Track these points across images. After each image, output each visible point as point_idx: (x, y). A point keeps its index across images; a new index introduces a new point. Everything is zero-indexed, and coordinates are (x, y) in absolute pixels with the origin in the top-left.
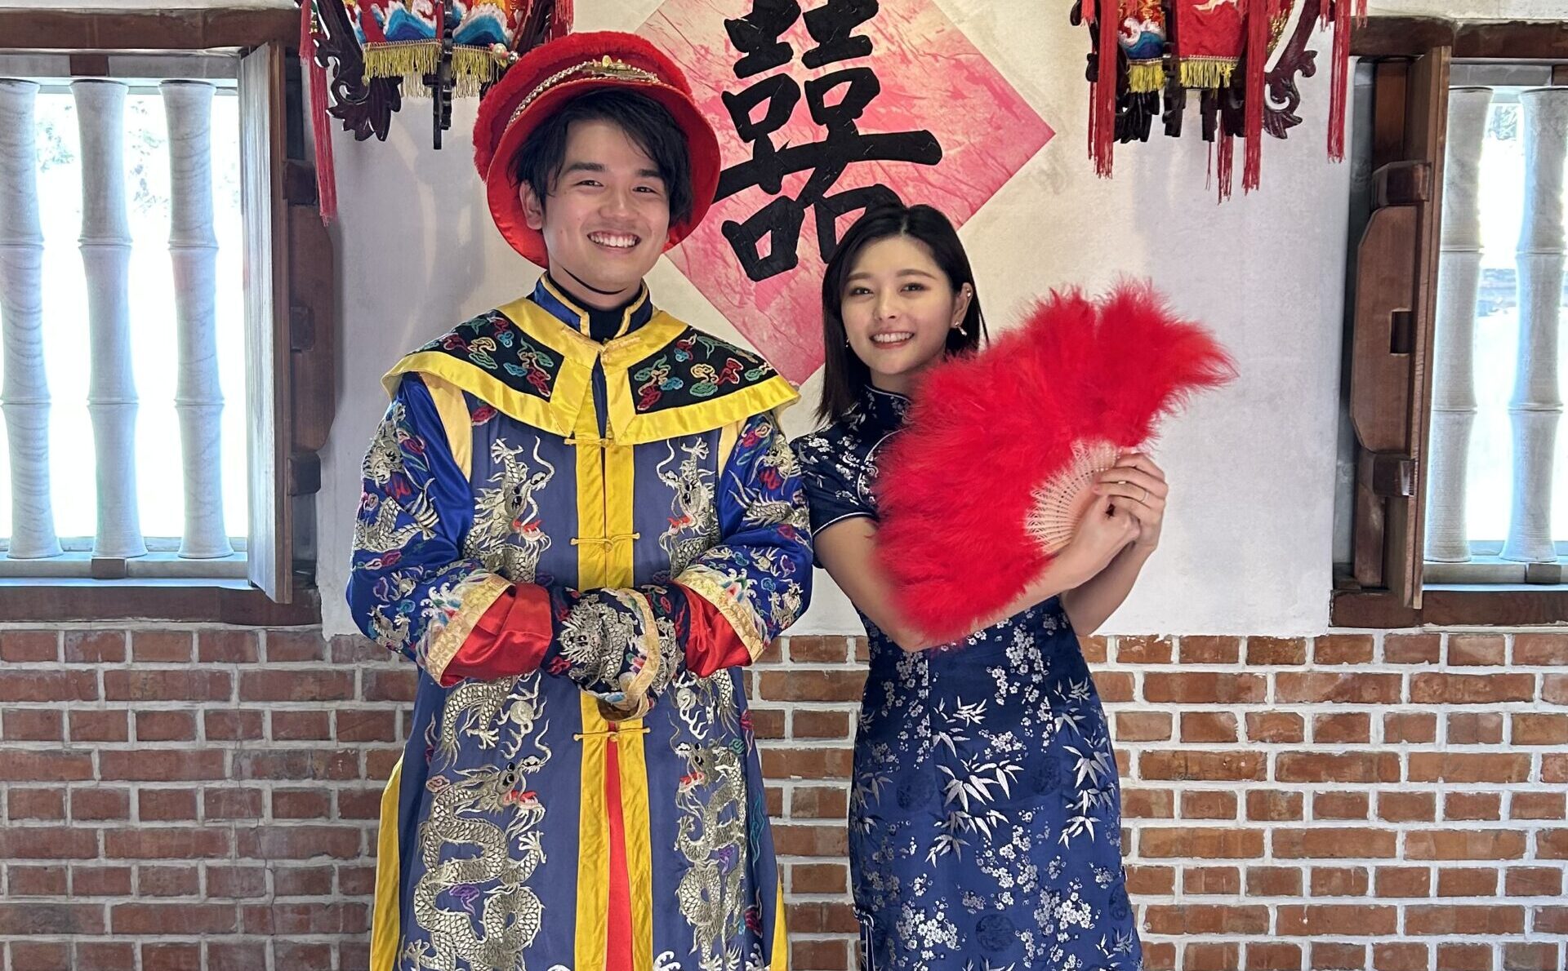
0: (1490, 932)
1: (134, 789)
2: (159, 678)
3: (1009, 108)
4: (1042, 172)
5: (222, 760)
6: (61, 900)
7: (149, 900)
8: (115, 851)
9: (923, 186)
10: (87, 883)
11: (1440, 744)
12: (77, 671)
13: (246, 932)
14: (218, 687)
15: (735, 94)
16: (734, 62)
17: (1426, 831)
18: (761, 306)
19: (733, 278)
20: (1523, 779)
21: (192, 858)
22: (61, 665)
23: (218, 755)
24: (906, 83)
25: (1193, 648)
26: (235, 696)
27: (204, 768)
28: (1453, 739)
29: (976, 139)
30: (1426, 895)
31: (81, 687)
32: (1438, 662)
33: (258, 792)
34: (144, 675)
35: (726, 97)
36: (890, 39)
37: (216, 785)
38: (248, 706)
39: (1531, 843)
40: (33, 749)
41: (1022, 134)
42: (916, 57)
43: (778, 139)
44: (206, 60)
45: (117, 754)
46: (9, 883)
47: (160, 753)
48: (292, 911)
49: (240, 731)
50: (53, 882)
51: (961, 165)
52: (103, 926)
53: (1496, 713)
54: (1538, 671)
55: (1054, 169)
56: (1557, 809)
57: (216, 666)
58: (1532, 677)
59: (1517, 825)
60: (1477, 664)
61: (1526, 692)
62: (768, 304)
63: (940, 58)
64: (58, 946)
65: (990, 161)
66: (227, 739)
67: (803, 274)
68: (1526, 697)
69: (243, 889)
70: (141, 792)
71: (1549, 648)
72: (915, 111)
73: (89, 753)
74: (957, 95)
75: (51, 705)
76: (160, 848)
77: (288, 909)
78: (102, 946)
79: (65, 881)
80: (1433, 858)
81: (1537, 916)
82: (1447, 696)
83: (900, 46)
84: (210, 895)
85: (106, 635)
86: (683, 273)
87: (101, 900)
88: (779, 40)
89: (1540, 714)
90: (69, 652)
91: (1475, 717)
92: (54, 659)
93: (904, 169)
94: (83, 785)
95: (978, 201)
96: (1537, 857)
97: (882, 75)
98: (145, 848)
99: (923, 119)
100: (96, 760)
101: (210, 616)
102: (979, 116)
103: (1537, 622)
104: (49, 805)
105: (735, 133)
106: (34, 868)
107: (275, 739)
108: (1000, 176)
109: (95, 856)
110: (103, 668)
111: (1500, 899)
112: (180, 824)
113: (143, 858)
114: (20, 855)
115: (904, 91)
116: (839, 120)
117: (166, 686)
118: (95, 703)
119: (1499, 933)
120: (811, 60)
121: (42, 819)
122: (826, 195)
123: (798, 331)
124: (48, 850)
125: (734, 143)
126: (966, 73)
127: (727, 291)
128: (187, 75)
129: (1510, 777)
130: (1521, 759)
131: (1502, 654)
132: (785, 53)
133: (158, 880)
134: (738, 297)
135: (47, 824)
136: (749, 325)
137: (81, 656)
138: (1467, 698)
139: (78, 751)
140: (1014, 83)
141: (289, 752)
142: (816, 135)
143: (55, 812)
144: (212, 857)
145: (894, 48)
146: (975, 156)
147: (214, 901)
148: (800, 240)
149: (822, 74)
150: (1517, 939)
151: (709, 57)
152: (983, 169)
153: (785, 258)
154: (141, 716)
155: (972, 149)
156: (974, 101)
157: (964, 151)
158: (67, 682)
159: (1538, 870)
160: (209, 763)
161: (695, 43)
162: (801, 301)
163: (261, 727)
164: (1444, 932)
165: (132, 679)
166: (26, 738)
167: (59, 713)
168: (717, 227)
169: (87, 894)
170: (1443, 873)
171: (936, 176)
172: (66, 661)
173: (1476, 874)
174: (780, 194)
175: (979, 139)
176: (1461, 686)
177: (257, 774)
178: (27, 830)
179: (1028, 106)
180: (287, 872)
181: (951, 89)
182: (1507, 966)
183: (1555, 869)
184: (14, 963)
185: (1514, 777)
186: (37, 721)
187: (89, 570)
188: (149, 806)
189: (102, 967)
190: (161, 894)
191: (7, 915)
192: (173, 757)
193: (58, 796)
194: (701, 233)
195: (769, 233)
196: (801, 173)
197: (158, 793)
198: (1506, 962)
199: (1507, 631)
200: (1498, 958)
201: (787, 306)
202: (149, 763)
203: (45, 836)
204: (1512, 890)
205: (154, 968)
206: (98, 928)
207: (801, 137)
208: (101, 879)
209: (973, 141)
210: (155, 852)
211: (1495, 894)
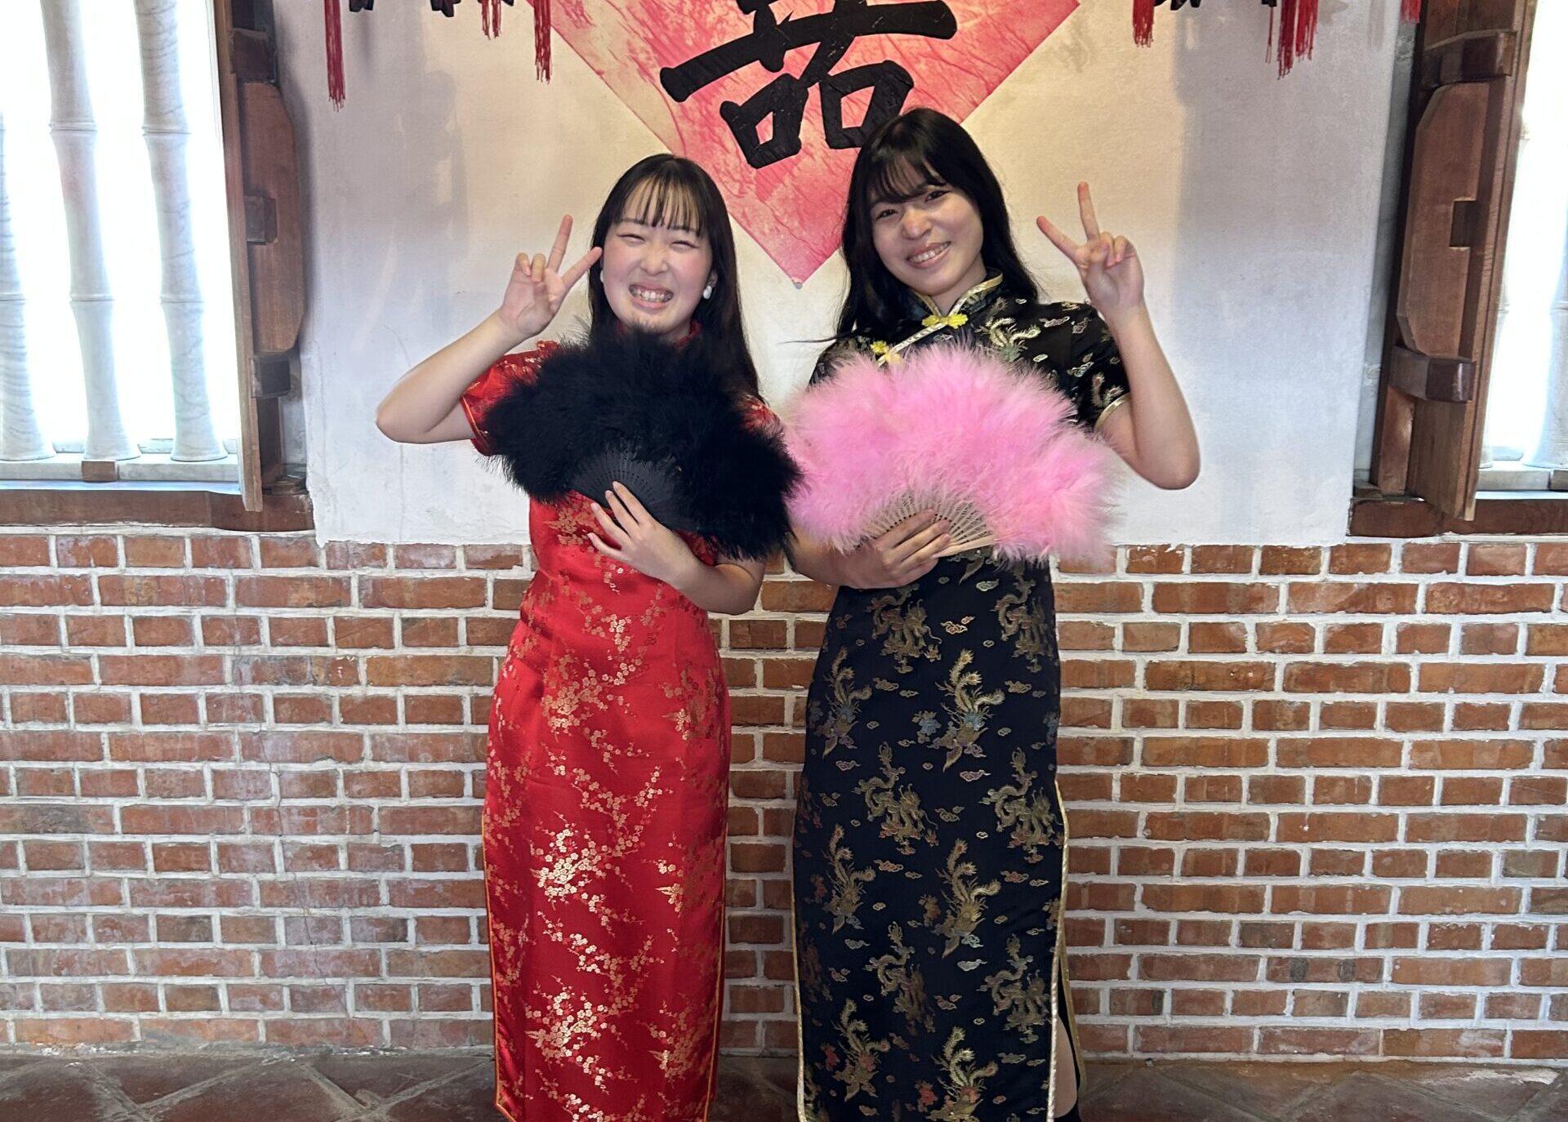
0: (1491, 840)
1: (135, 693)
2: (154, 584)
4: (1066, 47)
5: (221, 666)
6: (69, 801)
7: (157, 802)
8: (120, 755)
9: (937, 63)
10: (93, 784)
11: (1453, 655)
12: (71, 576)
13: (254, 833)
14: (213, 592)
17: (1433, 741)
18: (763, 194)
20: (1534, 690)
21: (197, 761)
22: (54, 570)
23: (217, 661)
25: (1206, 557)
26: (231, 601)
27: (203, 673)
28: (1466, 649)
29: (994, 10)
30: (1429, 804)
31: (76, 592)
32: (1455, 572)
33: (259, 697)
34: (138, 581)
37: (217, 689)
38: (246, 612)
39: (1538, 754)
40: (32, 653)
41: (1043, 4)
43: (779, 10)
45: (116, 659)
46: (18, 784)
47: (159, 658)
48: (299, 814)
49: (238, 637)
50: (62, 784)
51: (978, 40)
52: (113, 826)
53: (1512, 624)
54: (1558, 581)
55: (1077, 44)
57: (210, 572)
58: (1552, 588)
59: (1526, 735)
60: (1496, 574)
61: (1544, 601)
62: (769, 193)
64: (69, 845)
65: (1009, 35)
66: (225, 645)
67: (806, 160)
68: (1544, 608)
69: (248, 791)
70: (142, 696)
73: (88, 658)
75: (46, 610)
76: (164, 752)
77: (294, 811)
78: (113, 845)
79: (72, 783)
80: (1438, 768)
81: (1540, 825)
82: (1463, 606)
84: (217, 797)
85: (97, 541)
87: (109, 801)
89: (1558, 626)
90: (61, 557)
91: (1490, 628)
92: (47, 563)
93: (916, 44)
94: (85, 689)
95: (995, 79)
96: (1543, 767)
98: (150, 751)
100: (95, 665)
101: (203, 521)
103: (1562, 530)
104: (51, 708)
105: (734, 4)
106: (41, 770)
107: (274, 644)
108: (1019, 52)
109: (100, 758)
110: (95, 573)
111: (1504, 807)
112: (183, 728)
113: (147, 760)
114: (26, 757)
117: (162, 592)
118: (90, 608)
119: (1500, 841)
121: (45, 722)
122: (832, 73)
123: (801, 221)
124: (53, 752)
125: (732, 15)
127: (725, 179)
129: (1522, 688)
130: (1534, 670)
131: (1522, 564)
133: (164, 782)
134: (737, 185)
135: (51, 727)
136: (750, 217)
137: (73, 561)
138: (1483, 608)
139: (76, 655)
141: (287, 658)
142: (821, 5)
143: (57, 715)
144: (217, 761)
146: (992, 29)
147: (220, 803)
148: (804, 123)
150: (1518, 846)
152: (1001, 43)
153: (788, 144)
154: (138, 621)
155: (989, 21)
157: (980, 24)
158: (61, 587)
159: (1543, 780)
160: (209, 669)
162: (803, 189)
163: (258, 633)
164: (1445, 840)
165: (126, 585)
166: (23, 643)
167: (55, 618)
168: (715, 108)
169: (96, 795)
170: (1448, 783)
171: (951, 51)
172: (59, 566)
173: (1481, 783)
174: (782, 72)
175: (998, 9)
176: (1478, 597)
177: (258, 679)
178: (31, 733)
180: (291, 776)
182: (1506, 873)
183: (1561, 779)
184: (27, 861)
185: (1526, 687)
186: (34, 626)
187: (78, 472)
188: (152, 710)
189: (114, 866)
190: (169, 797)
191: (17, 816)
192: (172, 662)
193: (59, 699)
194: (697, 114)
195: (770, 115)
196: (804, 48)
197: (160, 697)
198: (1505, 869)
199: (1530, 542)
200: (1496, 866)
201: (791, 197)
202: (148, 667)
203: (50, 740)
204: (1515, 799)
205: (166, 868)
206: (109, 828)
207: (805, 9)
208: (108, 781)
209: (990, 12)
210: (159, 754)
211: (1498, 803)
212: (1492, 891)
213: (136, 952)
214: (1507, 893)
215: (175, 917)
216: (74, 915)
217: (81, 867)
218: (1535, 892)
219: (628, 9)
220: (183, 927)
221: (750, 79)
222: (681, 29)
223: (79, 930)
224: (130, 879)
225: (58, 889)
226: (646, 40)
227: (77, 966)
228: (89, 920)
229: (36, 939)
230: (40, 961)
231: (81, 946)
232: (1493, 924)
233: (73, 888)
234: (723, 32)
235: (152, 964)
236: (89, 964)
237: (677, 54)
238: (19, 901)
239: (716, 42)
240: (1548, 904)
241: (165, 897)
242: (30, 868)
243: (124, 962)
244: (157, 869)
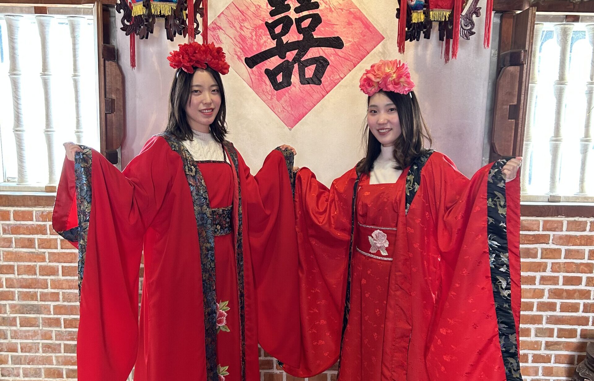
0: (531, 324)
1: (60, 265)
3: (368, 29)
4: (380, 52)
6: (35, 303)
7: (66, 303)
8: (54, 287)
9: (337, 57)
10: (44, 297)
12: (40, 225)
15: (270, 22)
16: (269, 11)
18: (279, 99)
19: (268, 89)
20: (544, 271)
22: (34, 223)
24: (331, 19)
29: (356, 40)
31: (41, 230)
35: (267, 24)
36: (326, 3)
39: (546, 294)
40: (25, 251)
41: (373, 38)
42: (335, 10)
43: (285, 39)
44: (83, 9)
45: (54, 253)
46: (18, 297)
47: (69, 253)
50: (33, 297)
51: (351, 49)
53: (536, 248)
54: (551, 233)
55: (384, 51)
56: (556, 282)
58: (549, 235)
59: (542, 287)
60: (529, 230)
61: (547, 240)
62: (281, 99)
63: (344, 10)
64: (35, 318)
65: (361, 48)
67: (293, 88)
68: (547, 242)
70: (62, 266)
71: (556, 225)
72: (334, 29)
73: (44, 253)
74: (349, 24)
75: (31, 236)
76: (69, 286)
78: (50, 319)
79: (37, 296)
81: (547, 319)
83: (329, 6)
85: (49, 212)
86: (251, 87)
87: (49, 303)
88: (286, 3)
89: (551, 249)
90: (37, 218)
92: (32, 220)
93: (330, 51)
94: (43, 264)
95: (357, 62)
96: (548, 298)
97: (323, 16)
98: (64, 286)
99: (337, 32)
100: (47, 255)
102: (357, 31)
103: (552, 216)
104: (31, 270)
105: (270, 37)
106: (26, 292)
108: (365, 53)
109: (47, 288)
110: (48, 224)
113: (63, 289)
114: (22, 287)
115: (331, 22)
116: (307, 32)
118: (46, 236)
119: (534, 324)
120: (297, 10)
121: (29, 275)
122: (302, 60)
123: (292, 109)
124: (31, 286)
125: (269, 40)
126: (353, 16)
127: (266, 94)
128: (76, 14)
129: (540, 270)
130: (544, 264)
131: (539, 227)
132: (288, 8)
133: (69, 297)
134: (270, 96)
135: (31, 277)
136: (274, 106)
137: (41, 219)
138: (526, 242)
139: (40, 252)
140: (370, 19)
142: (298, 38)
143: (33, 273)
145: (327, 6)
146: (356, 46)
148: (293, 76)
149: (301, 16)
150: (540, 326)
151: (261, 9)
152: (358, 51)
153: (287, 83)
155: (355, 43)
156: (356, 26)
157: (352, 44)
158: (36, 228)
159: (548, 303)
161: (256, 4)
162: (292, 98)
166: (23, 247)
167: (34, 239)
168: (263, 71)
169: (45, 301)
171: (342, 53)
172: (36, 221)
173: (527, 304)
174: (286, 59)
175: (358, 39)
178: (23, 279)
179: (375, 28)
181: (347, 21)
182: (536, 336)
183: (554, 302)
184: (20, 324)
185: (541, 270)
186: (26, 241)
187: (44, 190)
188: (66, 271)
189: (50, 326)
190: (70, 302)
191: (17, 308)
192: (73, 255)
193: (34, 267)
194: (257, 73)
195: (281, 73)
196: (293, 51)
197: (68, 267)
198: (536, 334)
199: (541, 219)
200: (533, 333)
201: (288, 100)
202: (65, 256)
203: (30, 281)
204: (539, 309)
205: (68, 327)
206: (49, 312)
207: (293, 38)
208: (49, 296)
209: (355, 40)
210: (68, 287)
211: (533, 311)
212: (531, 342)
213: (56, 357)
214: (536, 343)
215: (70, 344)
216: (35, 343)
217: (38, 326)
218: (547, 343)
219: (234, 38)
220: (73, 348)
221: (274, 62)
222: (252, 45)
223: (37, 348)
224: (55, 331)
225: (30, 334)
226: (240, 48)
227: (36, 361)
228: (41, 345)
229: (22, 352)
230: (23, 359)
231: (37, 354)
232: (532, 354)
233: (35, 334)
234: (266, 46)
235: (62, 361)
236: (40, 361)
237: (250, 52)
238: (17, 338)
239: (263, 49)
240: (551, 347)
241: (67, 337)
242: (21, 326)
243: (52, 360)
244: (65, 327)
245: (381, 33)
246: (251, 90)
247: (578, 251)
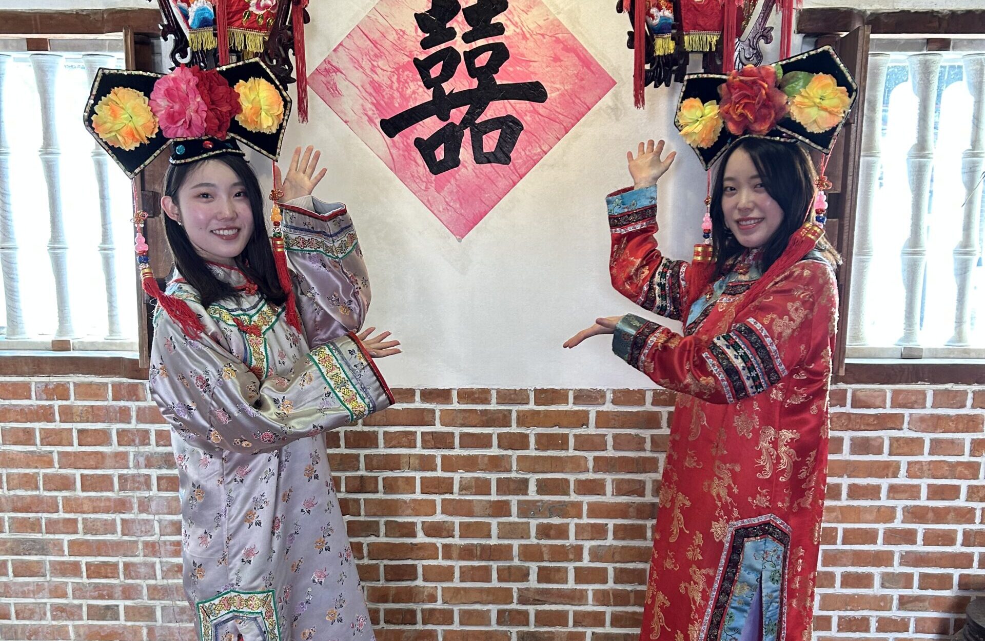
0: (873, 566)
1: (78, 473)
2: (90, 410)
3: (589, 68)
4: (609, 107)
5: (127, 458)
6: (38, 536)
7: (89, 537)
8: (69, 509)
9: (536, 116)
10: (52, 526)
11: (846, 455)
12: (43, 406)
13: (144, 556)
14: (124, 416)
15: (422, 59)
16: (420, 39)
17: (836, 506)
18: (439, 189)
19: (421, 173)
20: (895, 475)
21: (113, 513)
22: (33, 402)
23: (125, 455)
24: (525, 52)
26: (134, 421)
27: (117, 462)
28: (853, 451)
29: (568, 87)
30: (835, 543)
31: (45, 415)
32: (845, 406)
33: (149, 476)
34: (81, 408)
35: (416, 61)
36: (516, 25)
37: (125, 471)
38: (142, 426)
39: (899, 515)
40: (20, 450)
41: (596, 83)
42: (531, 35)
43: (447, 87)
44: (108, 42)
45: (68, 453)
46: (9, 526)
47: (92, 453)
48: (171, 544)
49: (137, 441)
50: (34, 526)
51: (559, 103)
52: (63, 551)
53: (880, 437)
54: (906, 412)
55: (616, 105)
56: (915, 494)
57: (122, 403)
58: (903, 416)
59: (891, 503)
60: (869, 407)
61: (898, 423)
62: (442, 188)
63: (546, 37)
64: (38, 562)
65: (577, 101)
66: (130, 445)
67: (463, 170)
68: (899, 427)
69: (142, 531)
70: (82, 475)
71: (913, 398)
72: (531, 69)
73: (51, 452)
74: (556, 59)
75: (28, 425)
76: (94, 508)
77: (168, 543)
78: (63, 562)
79: (41, 526)
80: (839, 522)
81: (902, 557)
82: (850, 426)
83: (521, 29)
84: (124, 534)
85: (58, 385)
86: (391, 169)
87: (61, 536)
88: (448, 26)
89: (907, 438)
90: (38, 394)
91: (867, 439)
92: (29, 398)
93: (525, 105)
94: (49, 471)
95: (570, 125)
96: (903, 522)
97: (511, 47)
98: (85, 508)
99: (535, 74)
100: (56, 457)
101: (119, 374)
102: (570, 72)
103: (907, 382)
104: (29, 482)
105: (422, 84)
106: (22, 518)
107: (157, 445)
108: (582, 110)
109: (57, 511)
110: (57, 404)
111: (880, 546)
112: (105, 494)
113: (83, 512)
114: (15, 510)
115: (524, 56)
116: (485, 75)
117: (94, 414)
118: (54, 424)
119: (878, 566)
120: (467, 38)
121: (26, 490)
122: (477, 122)
123: (461, 204)
124: (30, 508)
125: (421, 90)
126: (562, 45)
127: (417, 181)
128: (96, 50)
129: (887, 475)
130: (894, 464)
131: (884, 401)
132: (452, 34)
133: (94, 526)
134: (424, 184)
135: (29, 493)
136: (431, 201)
137: (44, 396)
138: (862, 427)
139: (45, 451)
140: (591, 51)
141: (165, 453)
142: (470, 84)
143: (33, 486)
144: (124, 513)
145: (518, 30)
146: (568, 97)
147: (126, 538)
148: (462, 149)
149: (474, 47)
150: (889, 570)
151: (405, 37)
152: (572, 105)
153: (453, 161)
154: (81, 432)
155: (566, 93)
156: (567, 63)
157: (561, 94)
158: (37, 412)
159: (903, 530)
160: (120, 459)
161: (397, 28)
162: (462, 186)
163: (149, 438)
164: (845, 566)
165: (74, 410)
166: (15, 444)
167: (34, 429)
168: (411, 141)
169: (54, 533)
170: (846, 531)
171: (544, 109)
172: (37, 399)
173: (866, 531)
174: (449, 121)
175: (571, 86)
176: (859, 421)
177: (148, 466)
178: (18, 496)
179: (600, 66)
180: (166, 523)
181: (553, 55)
182: (883, 586)
183: (913, 529)
184: (13, 572)
185: (890, 475)
186: (21, 434)
187: (50, 346)
188: (88, 483)
189: (64, 574)
190: (96, 534)
191: (9, 544)
192: (100, 456)
193: (34, 477)
194: (402, 145)
195: (443, 145)
196: (462, 108)
197: (92, 476)
198: (882, 584)
199: (888, 388)
200: (877, 581)
201: (455, 191)
202: (86, 458)
203: (29, 500)
204: (887, 541)
205: (93, 576)
206: (61, 552)
207: (461, 86)
208: (61, 525)
209: (566, 88)
210: (91, 510)
211: (876, 544)
212: (875, 597)
213: (75, 626)
214: (884, 598)
215: (98, 605)
216: (39, 604)
217: (44, 576)
218: (901, 598)
219: (362, 87)
220: (102, 612)
221: (430, 126)
222: (392, 97)
223: (42, 613)
224: (72, 583)
225: (31, 588)
226: (373, 104)
227: (41, 634)
228: (48, 607)
229: (17, 618)
230: (19, 631)
231: (43, 622)
232: (877, 616)
233: (39, 588)
234: (416, 99)
235: (84, 633)
236: (47, 633)
237: (389, 110)
238: (8, 595)
239: (412, 105)
240: (909, 606)
241: (92, 594)
242: (15, 576)
243: (68, 632)
244: (88, 577)
245: (611, 74)
246: (392, 174)
247: (952, 442)
